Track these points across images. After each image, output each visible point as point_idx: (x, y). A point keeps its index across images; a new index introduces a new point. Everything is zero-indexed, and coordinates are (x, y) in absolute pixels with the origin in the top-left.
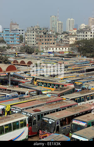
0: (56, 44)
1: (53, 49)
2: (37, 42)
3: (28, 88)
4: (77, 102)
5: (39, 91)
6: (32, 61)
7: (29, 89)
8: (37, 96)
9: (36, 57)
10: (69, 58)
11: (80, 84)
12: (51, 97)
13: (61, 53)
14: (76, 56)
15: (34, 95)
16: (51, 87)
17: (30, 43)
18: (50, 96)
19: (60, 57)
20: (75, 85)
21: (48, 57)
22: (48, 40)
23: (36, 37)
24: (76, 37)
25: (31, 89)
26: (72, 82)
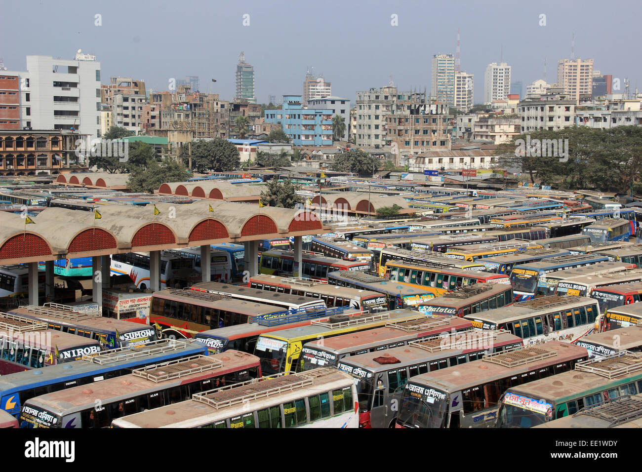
0: (450, 145)
1: (440, 161)
2: (389, 138)
3: (358, 287)
4: (518, 333)
5: (392, 297)
6: (371, 201)
7: (363, 288)
8: (388, 313)
9: (385, 188)
10: (492, 192)
11: (528, 275)
12: (433, 316)
13: (468, 175)
14: (517, 183)
15: (379, 311)
16: (432, 284)
17: (365, 141)
18: (429, 313)
19: (465, 187)
20: (514, 279)
21: (425, 186)
22: (425, 132)
23: (384, 123)
24: (518, 122)
25: (368, 289)
26: (503, 269)
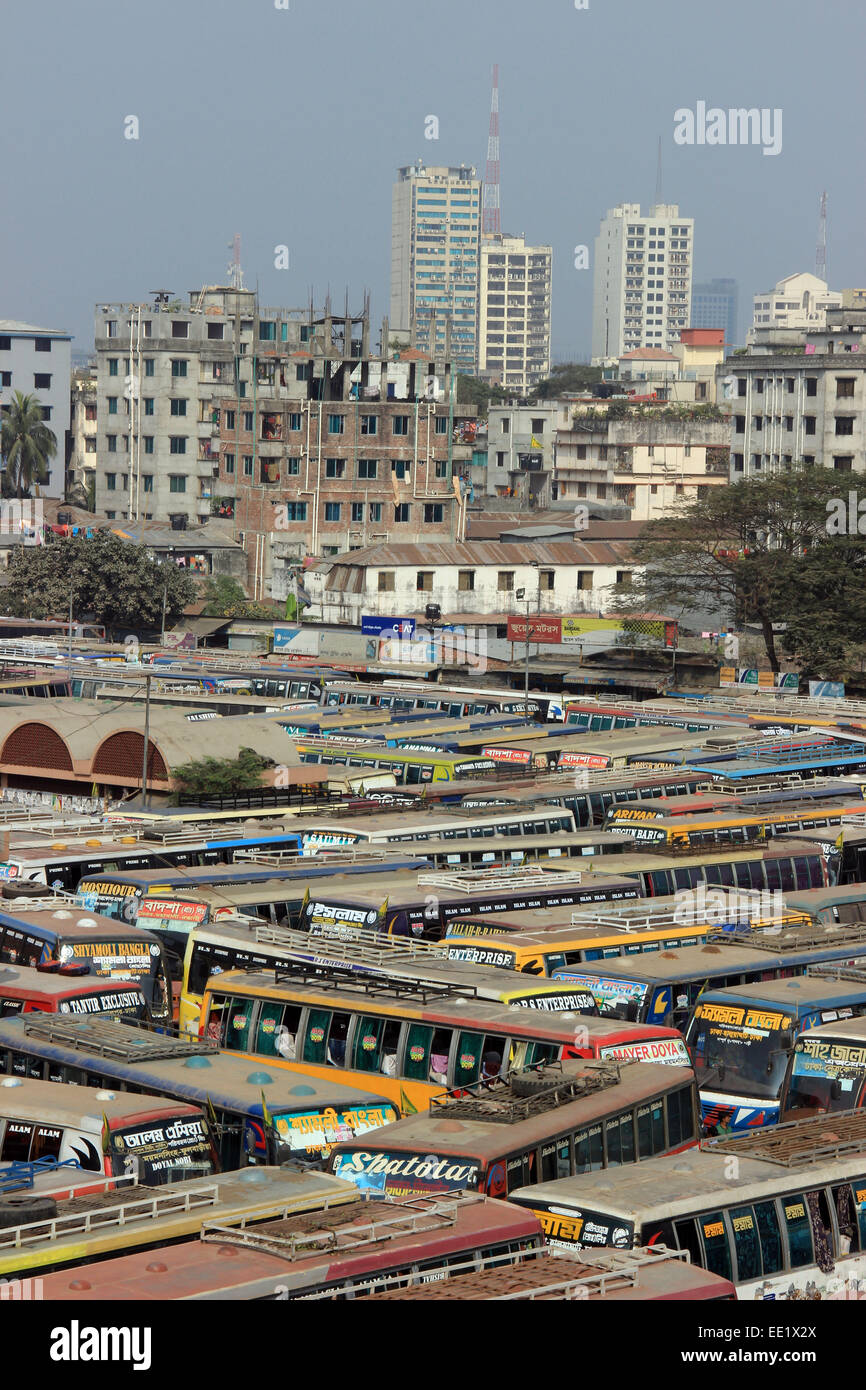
0: (460, 519)
1: (423, 581)
2: (224, 490)
3: (97, 1080)
4: (719, 1265)
5: (232, 1117)
6: (153, 735)
7: (114, 1084)
8: (211, 1185)
9: (209, 684)
10: (623, 704)
11: (757, 1028)
12: (391, 1194)
13: (529, 638)
14: (715, 671)
15: (178, 1175)
16: (389, 1063)
17: (132, 499)
18: (375, 1180)
19: (517, 681)
20: (703, 1042)
21: (366, 677)
22: (367, 468)
23: (207, 430)
24: (720, 434)
25: (134, 1088)
26: (660, 1007)
